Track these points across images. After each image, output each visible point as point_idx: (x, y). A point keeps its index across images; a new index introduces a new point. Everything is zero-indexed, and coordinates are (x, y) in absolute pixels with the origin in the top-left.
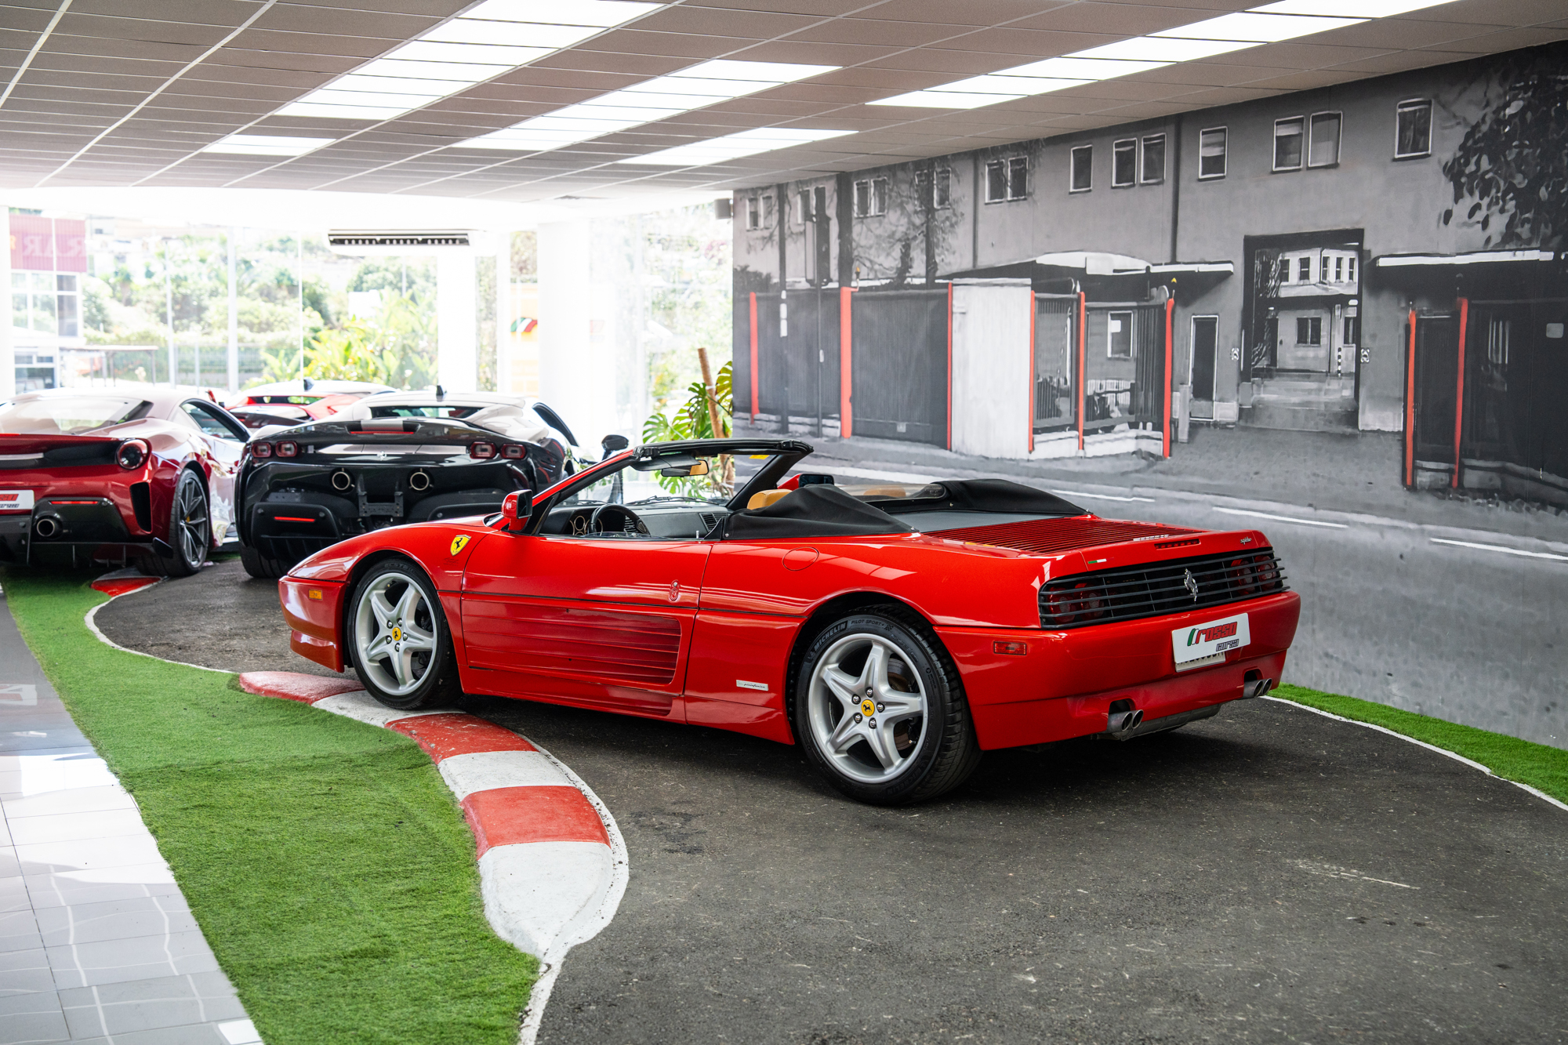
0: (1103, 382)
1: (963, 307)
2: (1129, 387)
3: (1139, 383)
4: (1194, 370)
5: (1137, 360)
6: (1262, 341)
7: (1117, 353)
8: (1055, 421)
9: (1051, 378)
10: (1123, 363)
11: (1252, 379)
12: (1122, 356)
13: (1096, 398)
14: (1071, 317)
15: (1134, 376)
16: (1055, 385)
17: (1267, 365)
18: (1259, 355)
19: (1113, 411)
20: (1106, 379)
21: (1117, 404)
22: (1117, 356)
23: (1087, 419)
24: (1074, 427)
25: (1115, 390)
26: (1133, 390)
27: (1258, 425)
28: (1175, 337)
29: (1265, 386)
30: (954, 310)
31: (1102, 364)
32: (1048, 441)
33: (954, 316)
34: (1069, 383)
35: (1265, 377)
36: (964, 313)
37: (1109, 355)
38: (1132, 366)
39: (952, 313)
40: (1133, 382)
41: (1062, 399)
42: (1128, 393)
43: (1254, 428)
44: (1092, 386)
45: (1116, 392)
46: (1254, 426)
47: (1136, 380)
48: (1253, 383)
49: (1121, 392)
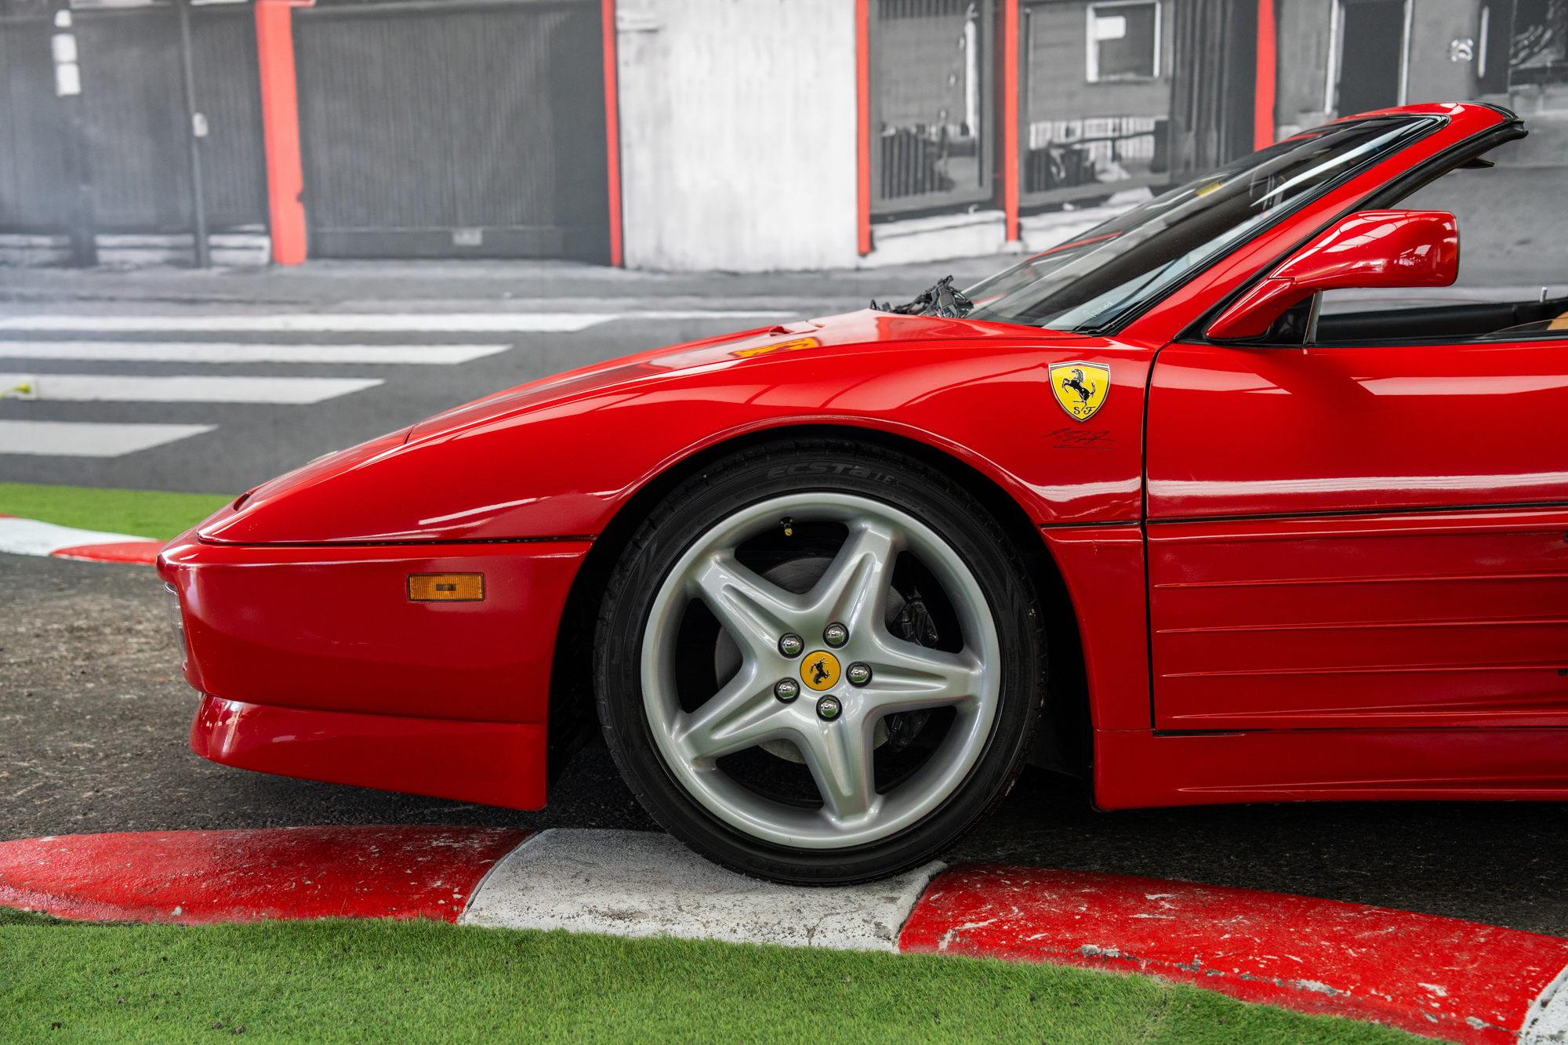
0: (1077, 125)
1: (647, 21)
2: (1151, 127)
3: (1181, 120)
4: (1340, 87)
5: (1173, 82)
6: (1541, 21)
7: (1114, 72)
8: (939, 198)
9: (921, 128)
10: (1135, 89)
11: (1511, 89)
12: (1130, 76)
13: (1056, 153)
14: (978, 22)
15: (1166, 107)
16: (934, 138)
17: (1554, 62)
18: (1531, 46)
19: (1104, 171)
20: (1084, 118)
21: (1116, 157)
22: (1113, 78)
23: (1030, 187)
24: (996, 201)
25: (1110, 134)
26: (1161, 133)
27: (1530, 163)
28: (1286, 36)
29: (1548, 98)
30: (621, 26)
31: (1071, 95)
32: (915, 233)
33: (621, 39)
34: (973, 132)
35: (1550, 81)
36: (652, 31)
37: (1092, 74)
38: (1163, 93)
39: (615, 32)
40: (1164, 117)
41: (953, 161)
42: (1151, 139)
43: (1516, 170)
44: (1040, 134)
45: (1114, 140)
46: (1517, 165)
47: (1172, 113)
48: (1515, 94)
49: (1127, 137)
